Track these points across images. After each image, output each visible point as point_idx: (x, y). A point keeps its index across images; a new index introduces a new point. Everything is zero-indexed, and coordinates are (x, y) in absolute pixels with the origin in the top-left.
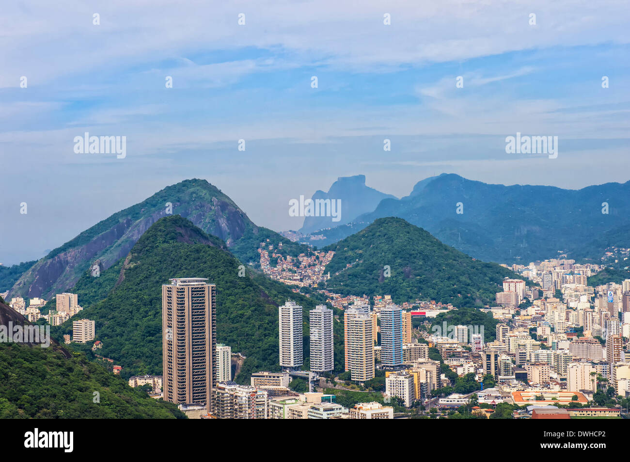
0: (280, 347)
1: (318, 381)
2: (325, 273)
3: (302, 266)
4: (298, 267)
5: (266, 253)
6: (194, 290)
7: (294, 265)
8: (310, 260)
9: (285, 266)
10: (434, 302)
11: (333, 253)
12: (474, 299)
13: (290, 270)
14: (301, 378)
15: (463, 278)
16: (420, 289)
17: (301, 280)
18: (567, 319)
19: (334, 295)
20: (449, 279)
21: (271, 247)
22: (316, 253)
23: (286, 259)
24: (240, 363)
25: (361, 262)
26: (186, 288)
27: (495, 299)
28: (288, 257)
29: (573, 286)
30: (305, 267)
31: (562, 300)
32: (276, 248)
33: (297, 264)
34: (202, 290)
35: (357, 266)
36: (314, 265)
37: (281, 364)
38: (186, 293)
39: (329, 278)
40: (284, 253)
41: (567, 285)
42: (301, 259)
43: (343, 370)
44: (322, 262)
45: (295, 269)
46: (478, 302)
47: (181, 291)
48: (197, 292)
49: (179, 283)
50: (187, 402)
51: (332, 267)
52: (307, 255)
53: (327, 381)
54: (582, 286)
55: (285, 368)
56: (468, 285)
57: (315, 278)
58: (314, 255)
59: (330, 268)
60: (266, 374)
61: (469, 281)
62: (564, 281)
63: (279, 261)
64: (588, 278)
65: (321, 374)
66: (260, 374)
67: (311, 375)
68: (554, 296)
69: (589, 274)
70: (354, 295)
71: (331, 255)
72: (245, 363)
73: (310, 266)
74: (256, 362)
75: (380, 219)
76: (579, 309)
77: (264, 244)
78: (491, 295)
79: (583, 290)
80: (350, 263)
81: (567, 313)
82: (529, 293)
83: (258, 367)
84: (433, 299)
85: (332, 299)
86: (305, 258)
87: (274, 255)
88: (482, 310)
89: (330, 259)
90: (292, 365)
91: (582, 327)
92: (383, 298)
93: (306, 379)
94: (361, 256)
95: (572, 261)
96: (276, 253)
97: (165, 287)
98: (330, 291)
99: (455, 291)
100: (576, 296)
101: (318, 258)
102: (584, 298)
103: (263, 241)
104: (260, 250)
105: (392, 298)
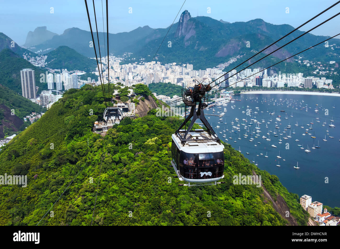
0: (48, 85)
1: (59, 92)
2: (45, 62)
3: (37, 60)
4: (36, 60)
5: (26, 56)
6: (30, 72)
7: (35, 60)
8: (40, 58)
9: (32, 60)
10: (79, 71)
11: (47, 56)
12: (90, 70)
13: (34, 61)
14: (54, 92)
15: (87, 64)
16: (75, 67)
17: (38, 64)
18: (115, 75)
19: (50, 69)
20: (83, 64)
21: (27, 54)
22: (41, 56)
23: (32, 58)
24: (37, 89)
25: (56, 59)
26: (27, 71)
27: (95, 69)
28: (33, 57)
29: (116, 65)
30: (38, 60)
31: (113, 69)
32: (28, 54)
33: (36, 59)
34: (31, 72)
35: (55, 60)
36: (41, 60)
37: (48, 89)
38: (28, 73)
39: (47, 64)
40: (31, 56)
41: (114, 65)
42: (37, 58)
43: (64, 90)
44: (43, 59)
45: (35, 61)
46: (91, 70)
47: (26, 72)
48: (30, 73)
49: (25, 70)
50: (30, 98)
51: (47, 60)
52: (38, 57)
53: (61, 92)
54: (118, 65)
55: (50, 90)
56: (88, 66)
57: (42, 64)
58: (41, 57)
59: (46, 61)
60: (45, 91)
61: (88, 65)
62: (113, 64)
63: (30, 58)
64: (120, 63)
65: (59, 91)
66: (44, 91)
67: (57, 91)
68: (111, 68)
69: (120, 61)
70: (56, 69)
71: (46, 57)
72: (39, 89)
73: (40, 60)
74: (42, 88)
75: (61, 46)
76: (118, 72)
77: (24, 53)
78: (94, 68)
79: (118, 66)
80: (53, 59)
81: (115, 73)
82: (104, 67)
83: (43, 90)
84: (79, 70)
85: (50, 70)
86: (38, 58)
87: (28, 57)
88: (92, 73)
89: (46, 58)
90: (52, 89)
91: (119, 77)
92: (65, 70)
93: (56, 92)
94: (56, 57)
95: (114, 57)
96: (29, 56)
97: (21, 71)
98: (49, 68)
99: (85, 68)
100: (117, 68)
101: (42, 57)
102: (119, 69)
103: (24, 52)
104: (23, 55)
105: (67, 70)
